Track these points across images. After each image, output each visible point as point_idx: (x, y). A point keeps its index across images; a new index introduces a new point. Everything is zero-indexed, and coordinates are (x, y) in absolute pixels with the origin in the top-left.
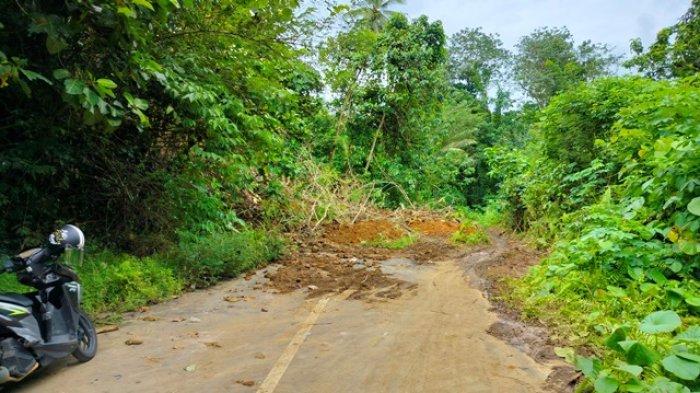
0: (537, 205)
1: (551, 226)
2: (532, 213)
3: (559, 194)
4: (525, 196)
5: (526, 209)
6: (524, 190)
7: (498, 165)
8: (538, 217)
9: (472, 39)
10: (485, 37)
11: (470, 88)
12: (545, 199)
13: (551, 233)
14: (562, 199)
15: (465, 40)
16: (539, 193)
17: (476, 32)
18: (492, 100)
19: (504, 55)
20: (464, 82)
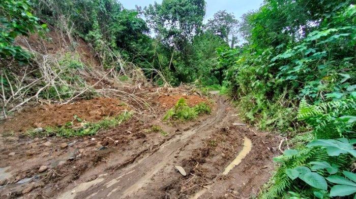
0: (247, 83)
1: (258, 101)
2: (243, 90)
3: (266, 74)
4: (239, 77)
5: (239, 86)
6: (238, 73)
7: (223, 58)
8: (247, 93)
9: (223, 16)
10: (228, 14)
11: (222, 36)
12: (253, 78)
13: (259, 108)
14: (268, 78)
15: (220, 16)
16: (249, 75)
17: (224, 12)
18: (230, 40)
19: (236, 22)
20: (220, 34)
